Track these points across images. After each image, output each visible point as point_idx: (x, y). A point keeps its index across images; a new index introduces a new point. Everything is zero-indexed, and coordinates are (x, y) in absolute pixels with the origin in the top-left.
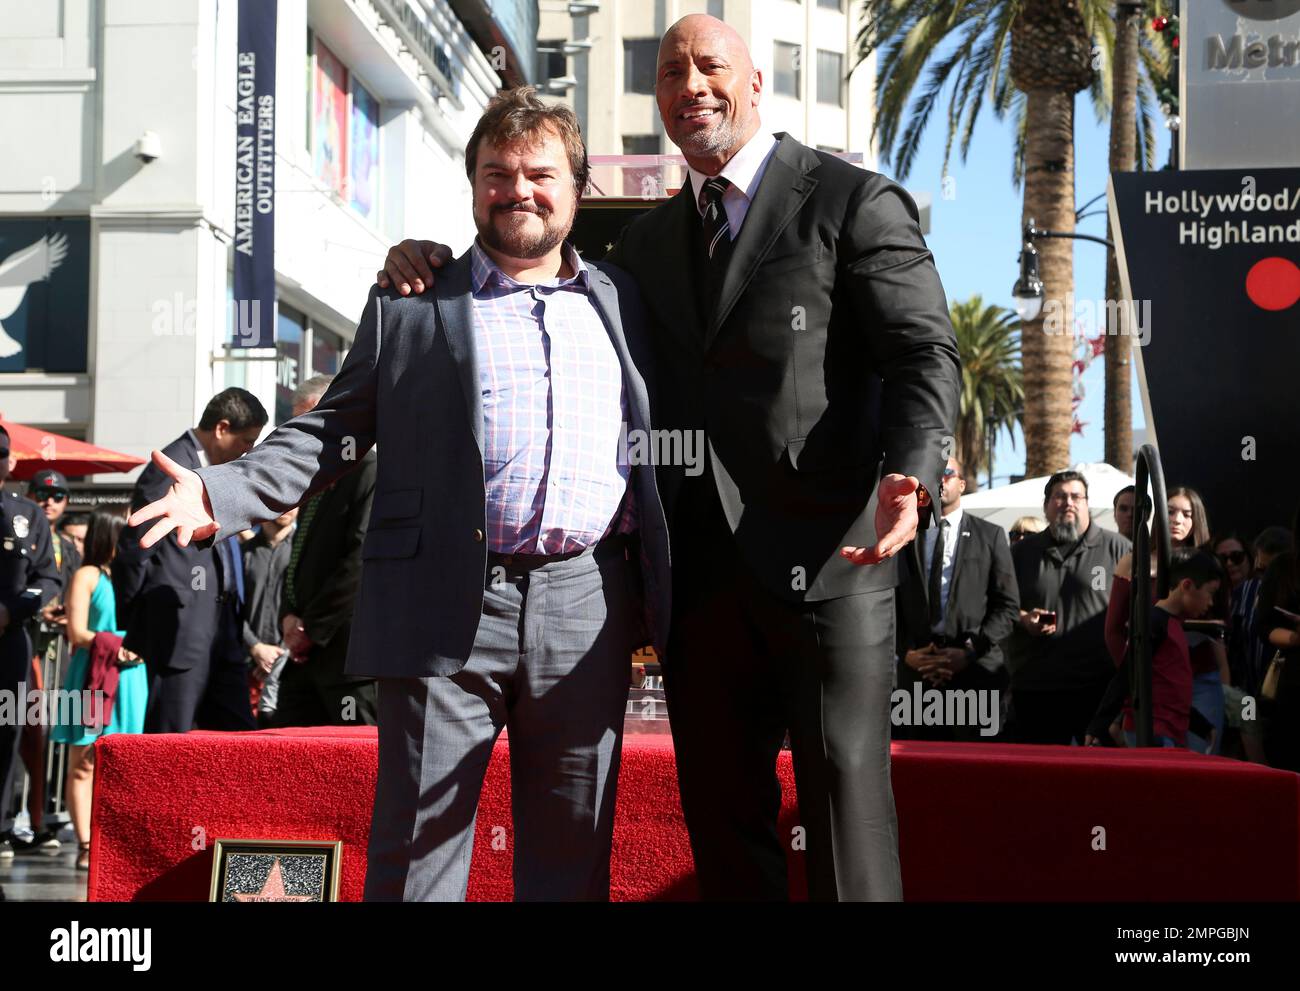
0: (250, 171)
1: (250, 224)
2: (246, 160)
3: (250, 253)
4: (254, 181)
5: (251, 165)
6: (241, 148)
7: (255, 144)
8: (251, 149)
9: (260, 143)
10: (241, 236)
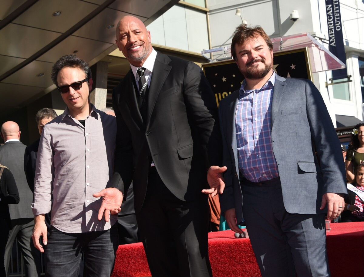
0: (332, 16)
1: (334, 35)
2: (330, 13)
3: (335, 45)
4: (334, 20)
5: (332, 14)
6: (328, 9)
7: (332, 7)
8: (331, 9)
9: (334, 6)
10: (331, 40)
